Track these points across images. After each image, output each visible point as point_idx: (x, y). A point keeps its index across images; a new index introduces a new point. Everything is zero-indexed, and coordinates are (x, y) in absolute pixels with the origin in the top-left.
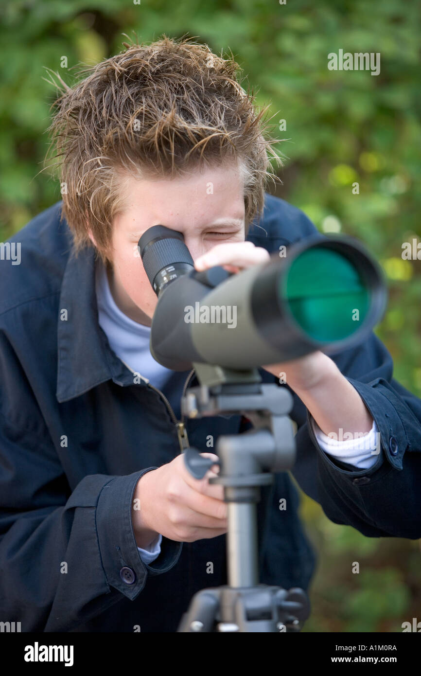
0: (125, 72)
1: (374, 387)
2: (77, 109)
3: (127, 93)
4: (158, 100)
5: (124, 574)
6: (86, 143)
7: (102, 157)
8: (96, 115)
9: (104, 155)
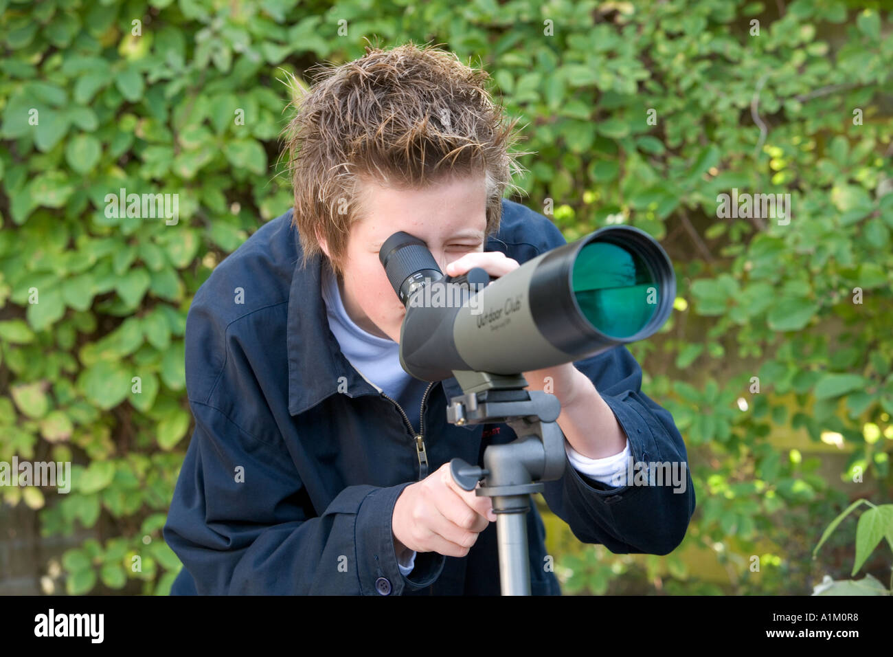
0: (371, 77)
1: (624, 400)
2: (320, 113)
3: (373, 97)
4: (407, 107)
5: (380, 586)
6: (328, 149)
7: (348, 164)
8: (339, 119)
9: (350, 161)
